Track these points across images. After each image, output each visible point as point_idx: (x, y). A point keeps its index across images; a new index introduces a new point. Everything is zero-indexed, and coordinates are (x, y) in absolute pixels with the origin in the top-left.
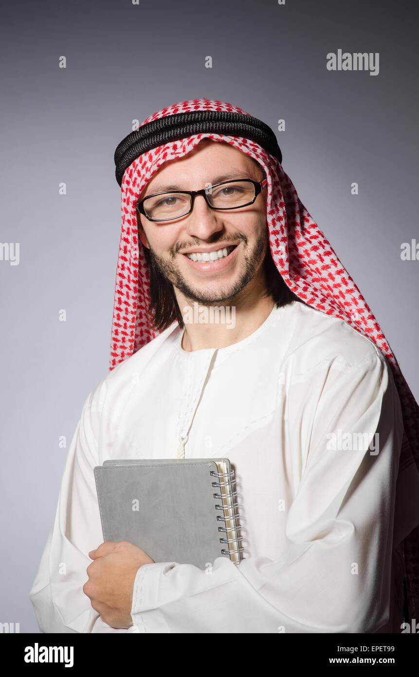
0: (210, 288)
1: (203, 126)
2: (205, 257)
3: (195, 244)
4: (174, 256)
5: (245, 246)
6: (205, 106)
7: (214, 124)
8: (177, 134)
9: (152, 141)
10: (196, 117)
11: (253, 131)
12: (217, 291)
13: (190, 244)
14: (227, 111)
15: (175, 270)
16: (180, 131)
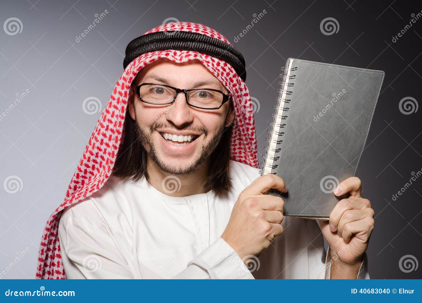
0: (172, 164)
1: (199, 45)
2: (175, 138)
3: (169, 127)
4: (152, 131)
5: (204, 137)
6: (203, 31)
7: (208, 46)
8: (179, 46)
9: (160, 46)
10: (196, 38)
11: (233, 58)
12: (177, 167)
13: (166, 126)
14: (218, 39)
15: (151, 142)
16: (182, 44)
